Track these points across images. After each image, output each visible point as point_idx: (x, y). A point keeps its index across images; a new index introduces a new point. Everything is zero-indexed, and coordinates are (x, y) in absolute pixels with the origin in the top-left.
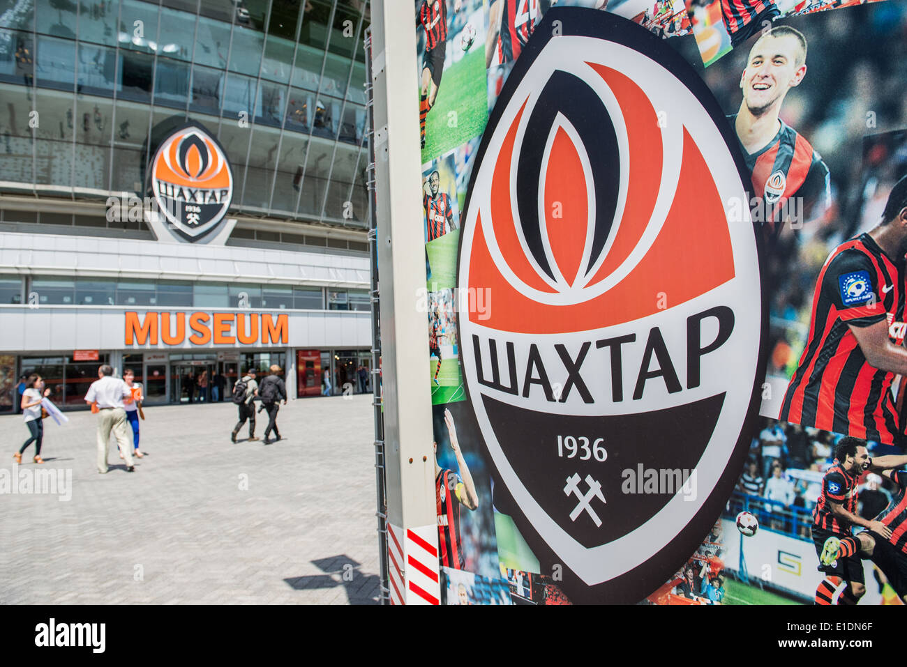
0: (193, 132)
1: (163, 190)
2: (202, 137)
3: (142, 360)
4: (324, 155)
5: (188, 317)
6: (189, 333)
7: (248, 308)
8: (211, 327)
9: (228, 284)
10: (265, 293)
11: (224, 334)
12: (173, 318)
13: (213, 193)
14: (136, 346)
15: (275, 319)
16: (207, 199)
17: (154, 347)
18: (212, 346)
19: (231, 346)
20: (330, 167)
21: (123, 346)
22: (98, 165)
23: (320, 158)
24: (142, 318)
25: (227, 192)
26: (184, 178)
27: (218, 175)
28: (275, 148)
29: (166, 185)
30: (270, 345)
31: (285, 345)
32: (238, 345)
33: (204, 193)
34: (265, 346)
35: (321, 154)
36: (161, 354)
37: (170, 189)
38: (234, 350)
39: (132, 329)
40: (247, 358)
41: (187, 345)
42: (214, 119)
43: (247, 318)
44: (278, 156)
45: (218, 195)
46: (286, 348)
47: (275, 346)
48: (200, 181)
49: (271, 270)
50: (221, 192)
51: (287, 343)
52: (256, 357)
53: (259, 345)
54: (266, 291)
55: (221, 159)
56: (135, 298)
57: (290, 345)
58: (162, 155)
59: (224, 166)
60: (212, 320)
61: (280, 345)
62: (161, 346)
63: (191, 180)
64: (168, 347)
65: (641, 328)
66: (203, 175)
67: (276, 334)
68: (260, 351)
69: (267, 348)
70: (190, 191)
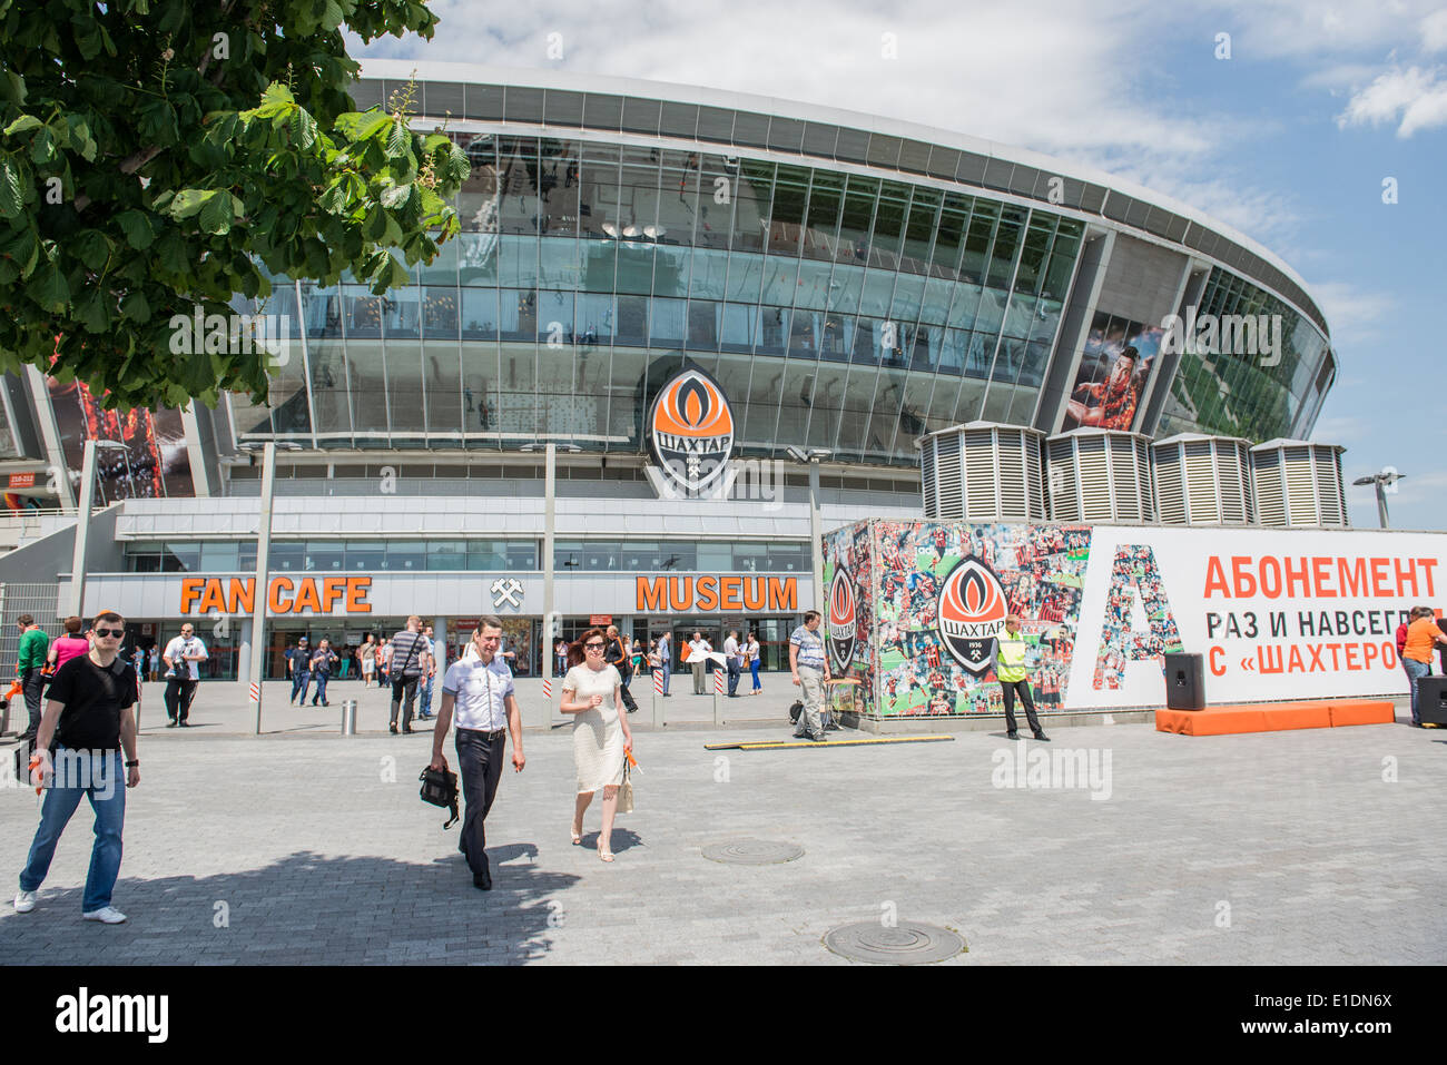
0: (693, 375)
1: (664, 443)
2: (701, 379)
3: (646, 625)
4: (836, 380)
5: (695, 581)
6: (696, 598)
7: (753, 571)
8: (717, 592)
9: (732, 542)
10: (772, 552)
11: (731, 599)
12: (681, 582)
13: (714, 441)
14: (647, 612)
15: (782, 582)
16: (708, 449)
17: (663, 612)
18: (719, 612)
19: (737, 612)
20: (844, 391)
21: (635, 612)
22: (592, 411)
23: (830, 383)
24: (652, 582)
25: (728, 439)
26: (684, 427)
27: (718, 422)
28: (779, 376)
29: (666, 436)
30: (778, 611)
31: (794, 612)
32: (744, 611)
33: (705, 441)
34: (773, 612)
35: (831, 379)
36: (665, 620)
37: (670, 441)
38: (741, 615)
39: (643, 594)
40: (751, 625)
41: (695, 611)
42: (712, 356)
43: (754, 582)
44: (782, 386)
45: (719, 443)
46: (795, 614)
47: (782, 612)
48: (702, 429)
49: (777, 527)
50: (722, 439)
51: (796, 609)
52: (761, 623)
53: (766, 611)
54: (772, 548)
55: (721, 402)
56: (639, 559)
57: (798, 611)
58: (662, 404)
59: (724, 410)
60: (718, 584)
61: (788, 611)
62: (670, 611)
63: (691, 428)
64: (676, 612)
65: (989, 622)
66: (703, 421)
67: (784, 600)
68: (766, 618)
69: (775, 614)
70: (690, 440)
